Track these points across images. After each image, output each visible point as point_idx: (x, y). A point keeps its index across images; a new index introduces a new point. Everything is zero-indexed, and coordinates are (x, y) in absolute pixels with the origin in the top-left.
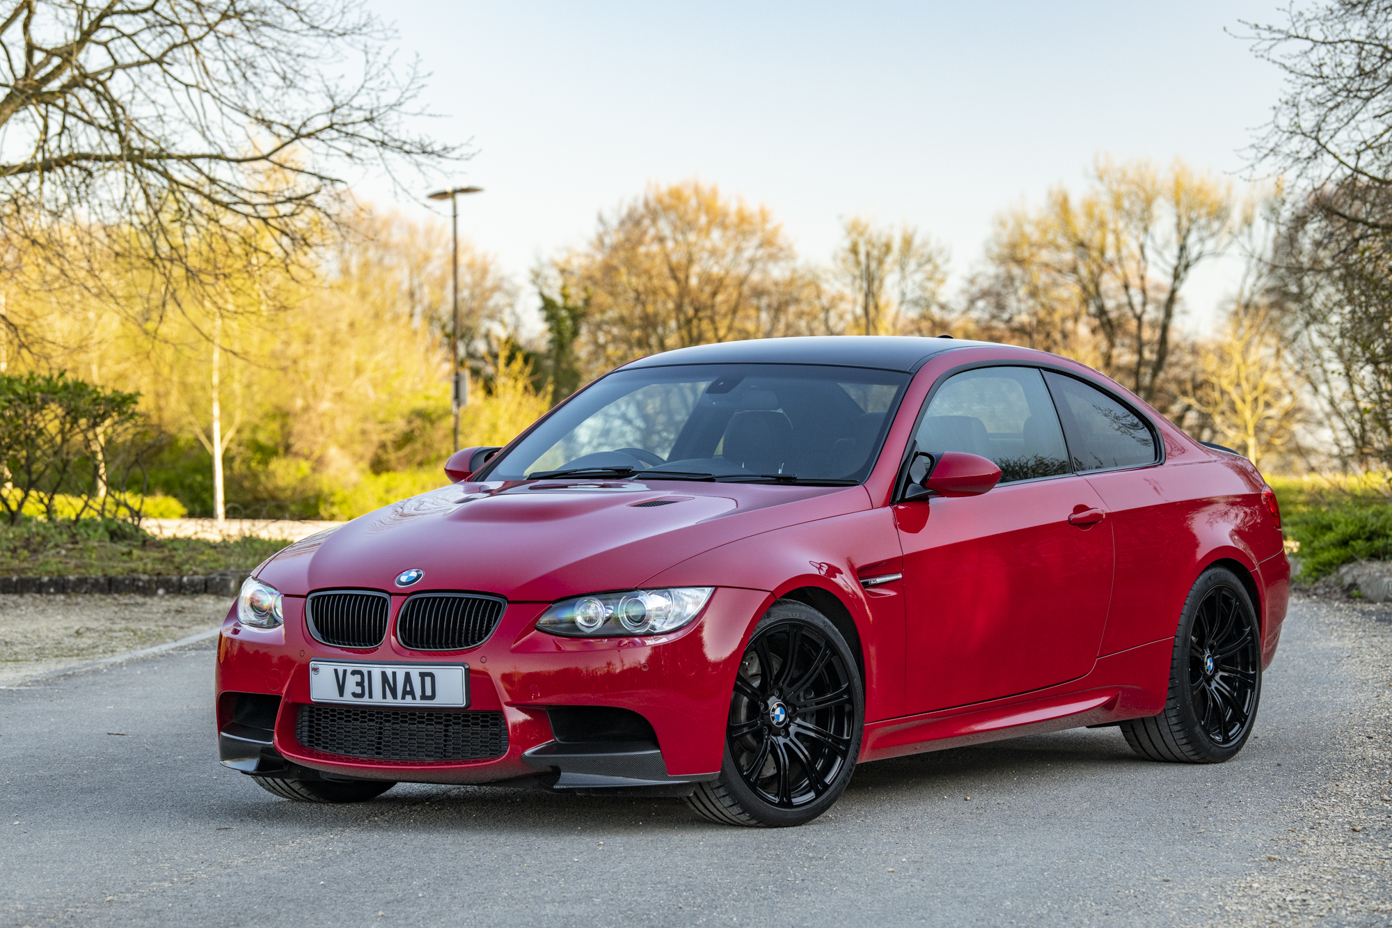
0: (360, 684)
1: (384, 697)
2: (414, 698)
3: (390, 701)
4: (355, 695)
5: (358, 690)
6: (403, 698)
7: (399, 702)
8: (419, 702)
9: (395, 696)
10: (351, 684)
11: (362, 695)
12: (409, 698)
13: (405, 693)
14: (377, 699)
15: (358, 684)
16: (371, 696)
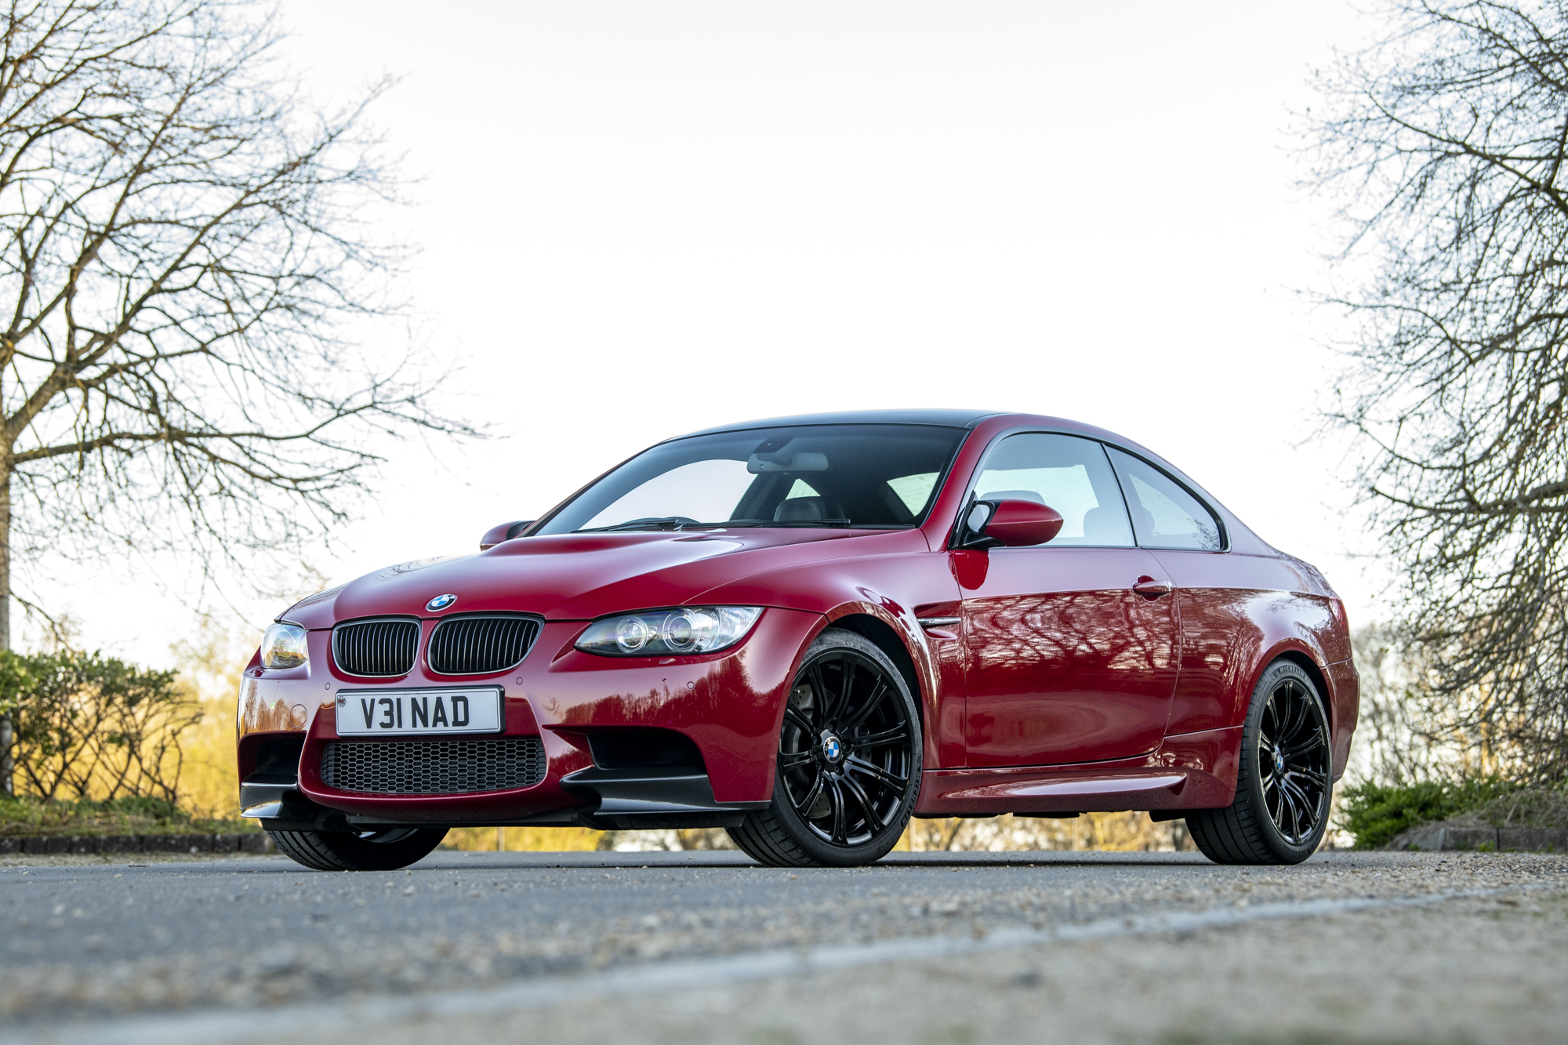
0: (389, 713)
1: (415, 725)
2: (446, 725)
3: (421, 729)
4: (383, 725)
5: (387, 720)
6: (435, 725)
7: (430, 730)
8: (451, 729)
9: (426, 724)
10: (380, 714)
11: (390, 725)
12: (440, 724)
13: (436, 720)
14: (407, 728)
15: (386, 713)
16: (400, 725)
